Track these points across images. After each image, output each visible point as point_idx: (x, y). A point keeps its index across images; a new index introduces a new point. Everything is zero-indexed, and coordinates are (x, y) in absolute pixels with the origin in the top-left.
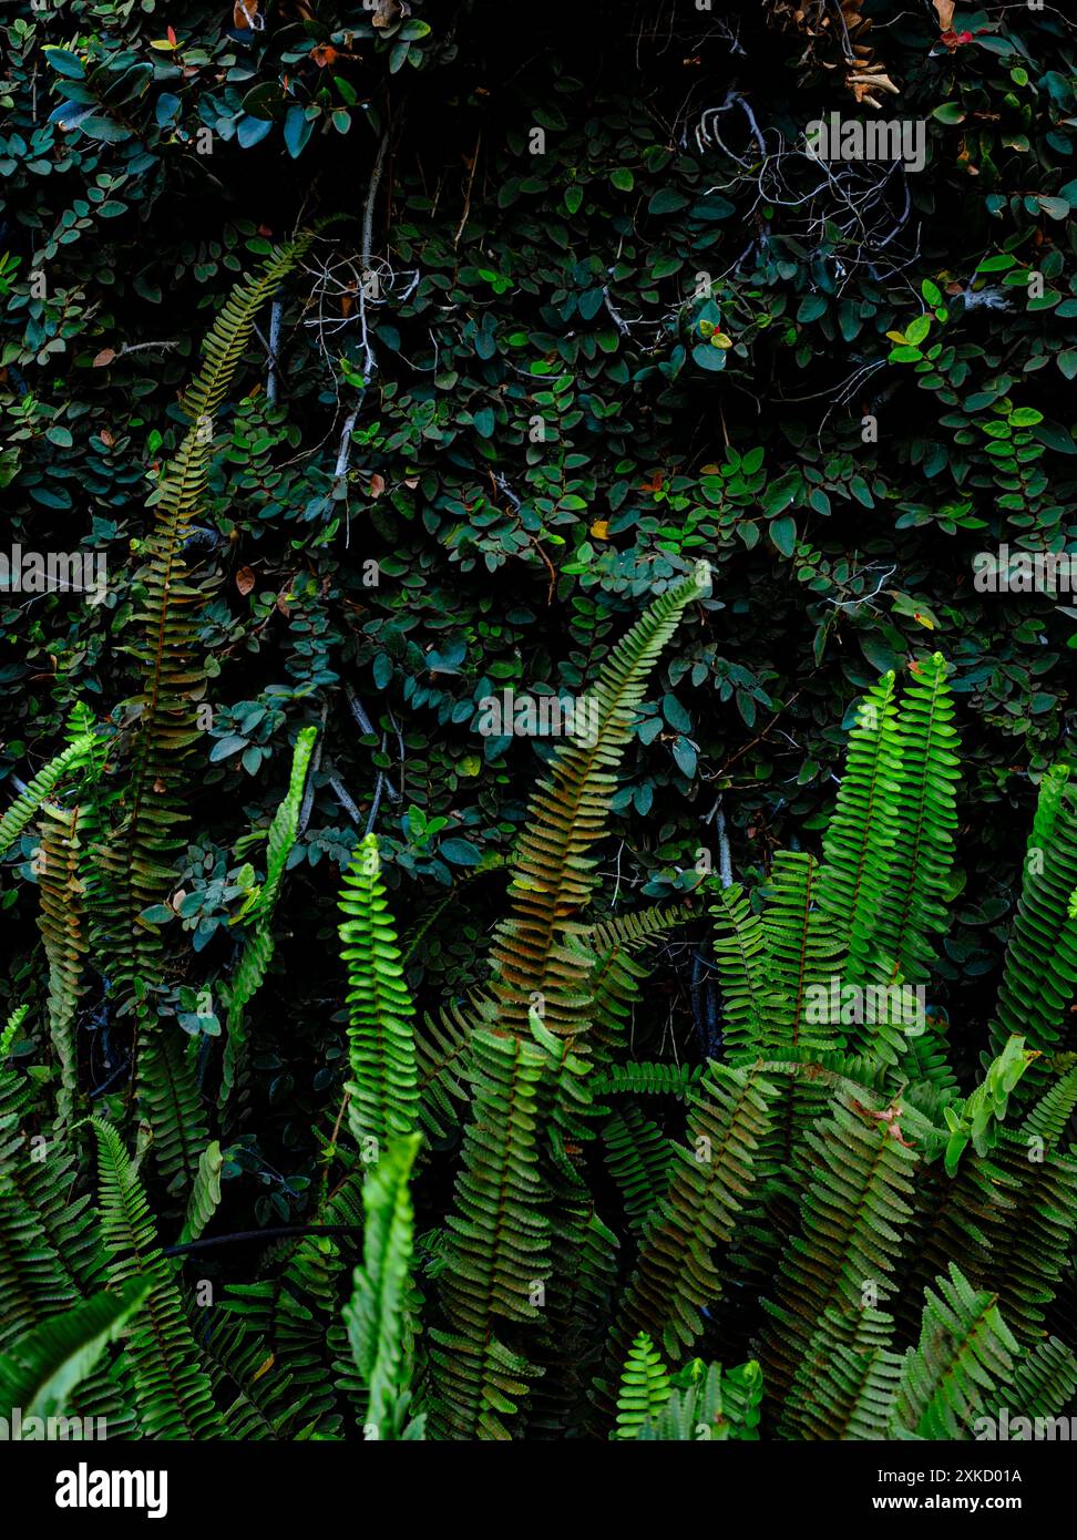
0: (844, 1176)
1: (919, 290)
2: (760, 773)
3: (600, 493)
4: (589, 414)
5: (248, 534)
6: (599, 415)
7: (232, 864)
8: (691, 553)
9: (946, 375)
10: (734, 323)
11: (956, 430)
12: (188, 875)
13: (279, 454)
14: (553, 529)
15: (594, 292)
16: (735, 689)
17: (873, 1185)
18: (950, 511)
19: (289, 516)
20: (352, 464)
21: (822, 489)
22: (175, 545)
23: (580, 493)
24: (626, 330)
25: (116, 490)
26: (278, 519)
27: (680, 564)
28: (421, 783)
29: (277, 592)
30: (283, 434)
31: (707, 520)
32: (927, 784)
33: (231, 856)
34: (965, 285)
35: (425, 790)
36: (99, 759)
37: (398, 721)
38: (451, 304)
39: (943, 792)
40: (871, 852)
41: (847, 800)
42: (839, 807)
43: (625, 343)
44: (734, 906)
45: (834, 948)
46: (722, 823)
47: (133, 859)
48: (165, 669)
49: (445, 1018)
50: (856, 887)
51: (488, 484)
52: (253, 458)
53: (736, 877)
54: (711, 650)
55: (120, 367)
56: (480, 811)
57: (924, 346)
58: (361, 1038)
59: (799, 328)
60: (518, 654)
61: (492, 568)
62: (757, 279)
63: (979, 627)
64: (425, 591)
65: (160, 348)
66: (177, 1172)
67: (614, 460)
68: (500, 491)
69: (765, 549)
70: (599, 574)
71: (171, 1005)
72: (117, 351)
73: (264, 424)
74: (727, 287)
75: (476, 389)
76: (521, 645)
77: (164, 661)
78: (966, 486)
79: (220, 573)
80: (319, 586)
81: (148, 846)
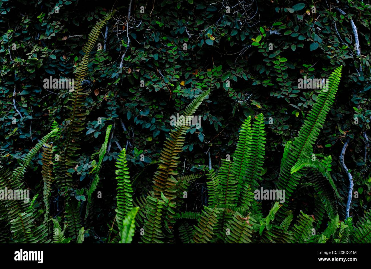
0: (235, 233)
1: (259, 30)
2: (219, 143)
3: (183, 75)
4: (181, 55)
5: (98, 81)
6: (183, 56)
7: (91, 160)
8: (204, 89)
9: (265, 49)
10: (216, 35)
11: (267, 62)
12: (80, 162)
13: (106, 62)
14: (172, 83)
15: (183, 27)
16: (213, 121)
17: (242, 235)
18: (265, 82)
19: (108, 77)
20: (123, 65)
21: (236, 75)
22: (80, 82)
23: (178, 74)
24: (190, 37)
25: (66, 70)
26: (105, 77)
27: (201, 91)
28: (138, 143)
29: (104, 95)
30: (107, 58)
31: (208, 82)
32: (258, 144)
33: (90, 158)
34: (270, 29)
35: (138, 145)
36: (59, 135)
37: (132, 128)
38: (149, 29)
39: (262, 146)
40: (244, 159)
41: (239, 146)
42: (237, 148)
43: (190, 40)
44: (212, 174)
45: (235, 182)
46: (210, 155)
47: (66, 158)
48: (76, 112)
49: (141, 199)
50: (240, 167)
51: (156, 72)
52: (100, 63)
53: (213, 167)
54: (208, 112)
55: (68, 41)
56: (152, 150)
57: (260, 42)
58: (120, 198)
59: (231, 37)
60: (162, 113)
61: (156, 91)
62: (221, 25)
63: (272, 109)
64: (140, 97)
65: (78, 37)
66: (73, 235)
67: (187, 67)
68: (159, 74)
69: (222, 89)
70: (182, 93)
71: (74, 193)
72: (68, 37)
73: (103, 55)
74: (214, 27)
75: (154, 49)
76: (163, 110)
77: (76, 111)
78: (269, 76)
79: (91, 90)
80: (115, 94)
81: (70, 155)
